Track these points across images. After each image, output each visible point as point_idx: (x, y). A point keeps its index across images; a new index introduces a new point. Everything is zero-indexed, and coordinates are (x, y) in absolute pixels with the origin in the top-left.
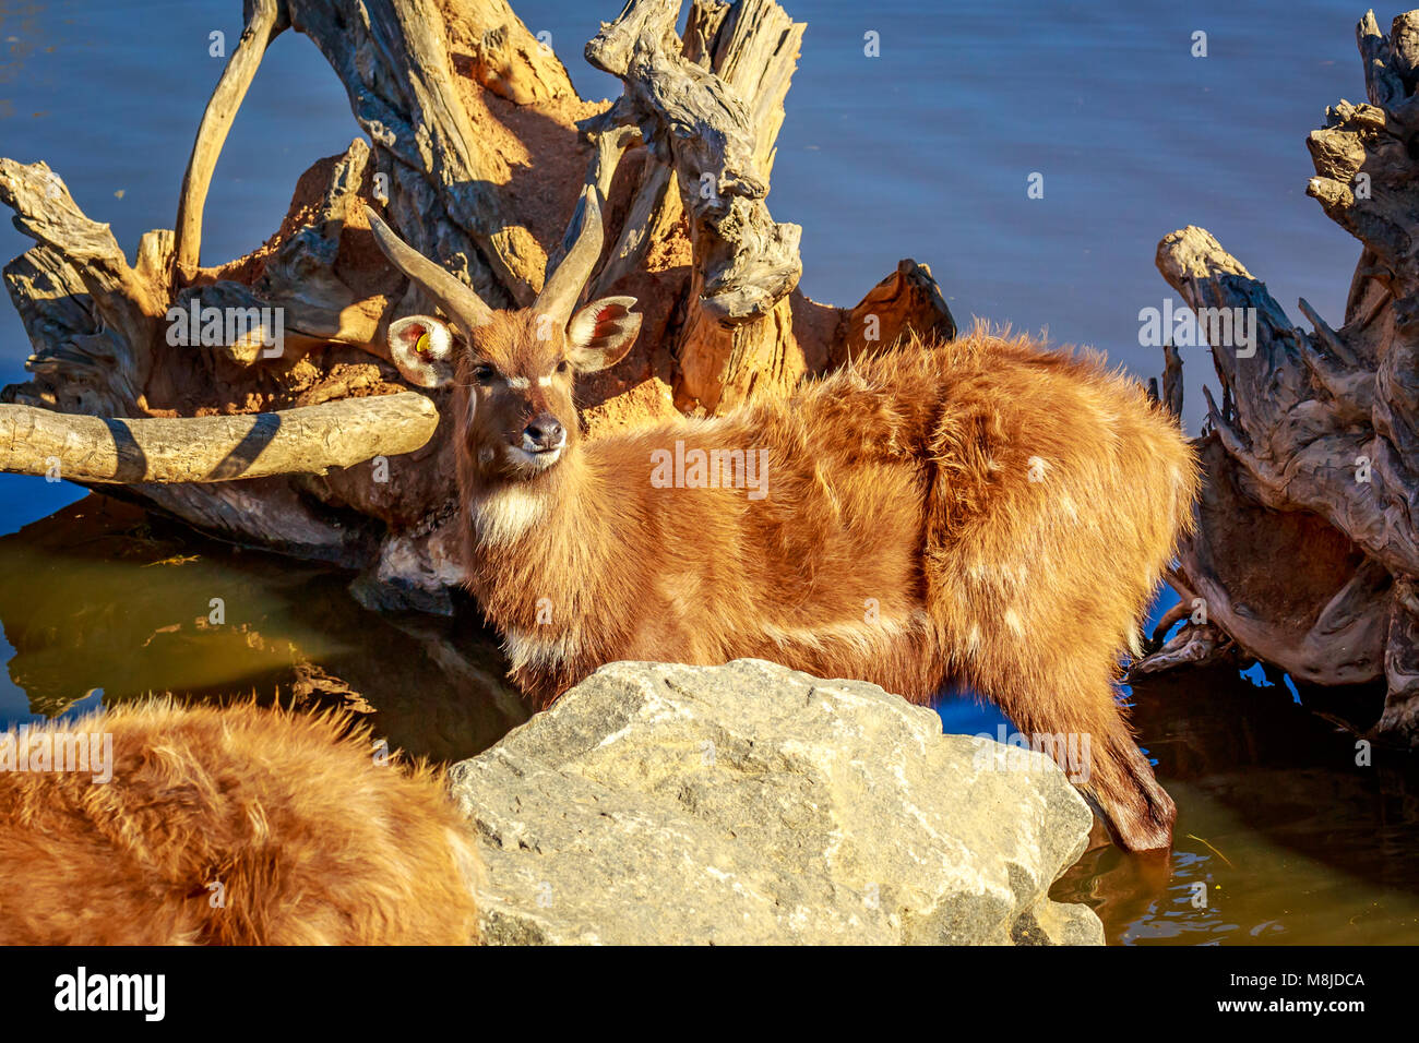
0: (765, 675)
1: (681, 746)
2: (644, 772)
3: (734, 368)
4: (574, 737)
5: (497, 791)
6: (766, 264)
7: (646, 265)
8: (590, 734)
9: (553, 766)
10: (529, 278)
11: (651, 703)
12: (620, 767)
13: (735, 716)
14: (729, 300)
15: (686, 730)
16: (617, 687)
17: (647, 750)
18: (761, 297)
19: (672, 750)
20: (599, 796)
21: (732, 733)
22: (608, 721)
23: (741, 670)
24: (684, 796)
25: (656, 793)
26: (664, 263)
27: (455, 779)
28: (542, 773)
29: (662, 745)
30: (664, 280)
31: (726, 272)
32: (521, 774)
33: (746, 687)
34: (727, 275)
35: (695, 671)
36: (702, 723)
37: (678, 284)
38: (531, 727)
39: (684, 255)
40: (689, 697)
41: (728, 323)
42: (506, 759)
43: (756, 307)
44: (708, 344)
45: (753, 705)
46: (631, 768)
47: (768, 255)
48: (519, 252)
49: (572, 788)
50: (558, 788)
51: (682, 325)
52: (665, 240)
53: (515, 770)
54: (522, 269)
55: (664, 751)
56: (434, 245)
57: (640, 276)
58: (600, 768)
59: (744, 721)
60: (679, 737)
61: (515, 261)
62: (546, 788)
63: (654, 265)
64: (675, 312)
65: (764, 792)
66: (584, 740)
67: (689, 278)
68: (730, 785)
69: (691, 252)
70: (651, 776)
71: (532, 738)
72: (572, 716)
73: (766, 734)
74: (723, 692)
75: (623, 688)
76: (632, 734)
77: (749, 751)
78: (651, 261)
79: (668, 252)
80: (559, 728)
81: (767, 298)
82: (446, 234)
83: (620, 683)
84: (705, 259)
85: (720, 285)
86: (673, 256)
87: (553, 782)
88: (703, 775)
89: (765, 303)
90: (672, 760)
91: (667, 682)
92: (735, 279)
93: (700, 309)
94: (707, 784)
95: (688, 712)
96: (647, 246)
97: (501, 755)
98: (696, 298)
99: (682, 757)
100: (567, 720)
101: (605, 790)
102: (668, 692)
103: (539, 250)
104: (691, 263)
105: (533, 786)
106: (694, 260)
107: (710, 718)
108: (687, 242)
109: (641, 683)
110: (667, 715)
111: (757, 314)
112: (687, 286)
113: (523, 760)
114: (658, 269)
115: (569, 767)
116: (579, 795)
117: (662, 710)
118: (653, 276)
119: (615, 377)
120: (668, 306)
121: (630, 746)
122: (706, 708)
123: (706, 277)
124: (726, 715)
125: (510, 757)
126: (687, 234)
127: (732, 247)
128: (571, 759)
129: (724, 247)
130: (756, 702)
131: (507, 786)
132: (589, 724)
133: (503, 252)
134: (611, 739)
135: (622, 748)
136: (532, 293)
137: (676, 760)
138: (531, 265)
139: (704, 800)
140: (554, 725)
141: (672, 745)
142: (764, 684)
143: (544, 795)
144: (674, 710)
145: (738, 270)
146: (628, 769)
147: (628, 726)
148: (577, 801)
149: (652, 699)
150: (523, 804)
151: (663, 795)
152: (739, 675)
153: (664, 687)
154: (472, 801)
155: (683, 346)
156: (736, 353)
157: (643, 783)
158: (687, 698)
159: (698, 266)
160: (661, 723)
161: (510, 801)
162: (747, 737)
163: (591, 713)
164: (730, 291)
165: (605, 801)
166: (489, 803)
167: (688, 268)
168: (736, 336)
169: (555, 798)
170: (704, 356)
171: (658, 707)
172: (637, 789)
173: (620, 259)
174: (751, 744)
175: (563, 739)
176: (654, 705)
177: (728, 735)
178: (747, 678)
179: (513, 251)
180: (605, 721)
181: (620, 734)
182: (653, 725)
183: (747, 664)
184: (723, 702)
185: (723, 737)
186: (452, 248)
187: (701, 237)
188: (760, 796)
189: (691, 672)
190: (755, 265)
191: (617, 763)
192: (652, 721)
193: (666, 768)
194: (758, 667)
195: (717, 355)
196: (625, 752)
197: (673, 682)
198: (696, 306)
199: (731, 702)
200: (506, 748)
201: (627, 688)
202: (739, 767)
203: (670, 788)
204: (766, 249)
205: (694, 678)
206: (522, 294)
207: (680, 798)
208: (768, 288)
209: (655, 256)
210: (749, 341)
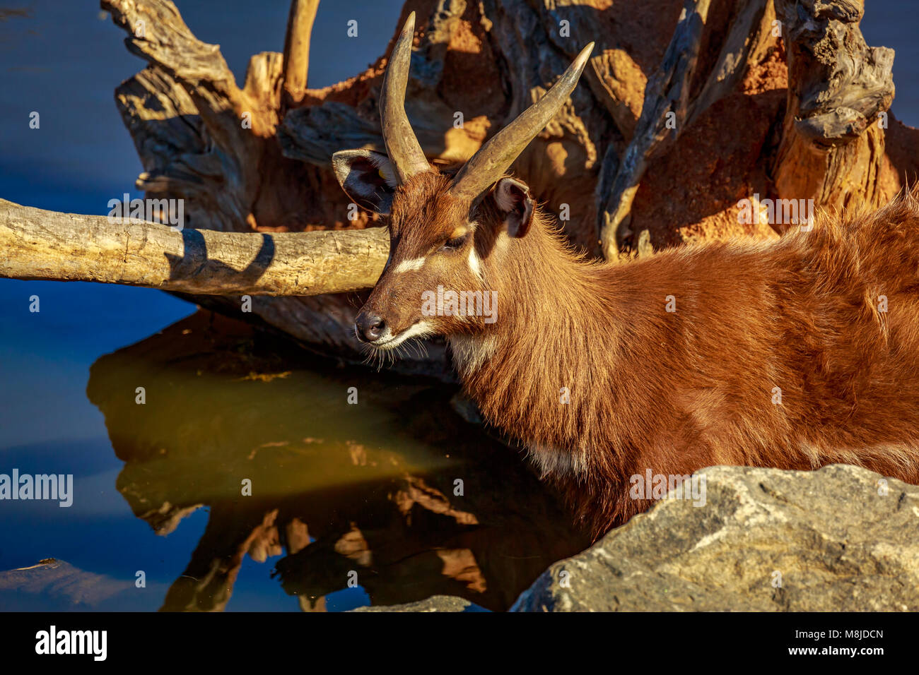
0: (857, 480)
1: (775, 548)
2: (739, 574)
3: (828, 188)
4: (671, 539)
5: (597, 590)
6: (860, 87)
7: (742, 88)
8: (687, 536)
9: (651, 567)
10: (628, 99)
11: (747, 506)
12: (715, 568)
13: (828, 521)
14: (824, 121)
15: (780, 532)
16: (713, 491)
17: (741, 552)
18: (855, 119)
19: (766, 552)
20: (695, 596)
21: (825, 536)
22: (703, 523)
23: (834, 476)
24: (778, 597)
25: (751, 594)
26: (760, 86)
27: (556, 578)
28: (640, 573)
29: (758, 547)
30: (760, 102)
31: (821, 94)
32: (619, 575)
33: (838, 491)
34: (822, 97)
35: (790, 476)
36: (795, 526)
37: (774, 106)
38: (629, 529)
39: (780, 79)
40: (782, 501)
41: (822, 142)
42: (605, 560)
43: (849, 128)
44: (803, 164)
45: (845, 509)
46: (727, 570)
47: (862, 78)
48: (618, 74)
49: (668, 588)
50: (655, 587)
51: (777, 146)
52: (761, 64)
53: (613, 570)
54: (621, 91)
55: (759, 553)
56: (536, 68)
57: (737, 98)
58: (696, 569)
59: (836, 525)
60: (773, 539)
61: (615, 84)
62: (644, 587)
63: (750, 88)
64: (770, 133)
65: (856, 594)
66: (680, 542)
67: (784, 101)
68: (823, 586)
69: (786, 76)
70: (746, 578)
71: (631, 539)
72: (669, 519)
73: (859, 538)
74: (817, 496)
75: (719, 492)
76: (728, 536)
77: (841, 554)
78: (747, 84)
79: (764, 75)
80: (657, 530)
81: (860, 119)
82: (548, 57)
83: (716, 487)
84: (800, 82)
85: (815, 107)
86: (769, 80)
87: (651, 582)
88: (796, 576)
89: (858, 125)
90: (766, 562)
91: (761, 486)
92: (830, 101)
93: (795, 130)
94: (800, 586)
95: (781, 516)
96: (744, 69)
97: (600, 555)
98: (792, 119)
99: (776, 559)
100: (664, 522)
101: (701, 590)
102: (762, 496)
103: (638, 73)
104: (786, 86)
105: (631, 585)
106: (790, 83)
107: (803, 521)
108: (783, 66)
109: (736, 487)
110: (762, 518)
111: (851, 135)
112: (782, 109)
113: (622, 561)
114: (754, 92)
115: (666, 568)
116: (676, 595)
117: (757, 513)
118: (750, 98)
119: (712, 197)
120: (763, 127)
121: (726, 548)
122: (800, 513)
123: (801, 99)
124: (819, 519)
125: (608, 557)
126: (783, 58)
127: (827, 69)
128: (668, 560)
129: (819, 69)
130: (848, 506)
131: (606, 585)
132: (686, 526)
133: (603, 75)
134: (706, 541)
135: (718, 550)
136: (632, 115)
137: (770, 562)
138: (630, 88)
139: (798, 600)
140: (652, 527)
141: (766, 547)
142: (856, 489)
143: (642, 595)
144: (768, 513)
145: (832, 92)
146: (723, 570)
147: (724, 528)
148: (674, 600)
149: (747, 502)
150: (621, 603)
151: (757, 596)
152: (831, 480)
153: (758, 491)
154: (572, 599)
155: (778, 166)
156: (830, 174)
157: (739, 583)
158: (781, 502)
159: (793, 89)
160: (755, 526)
161: (608, 600)
162: (839, 540)
163: (688, 516)
164: (824, 112)
165: (700, 601)
166: (589, 602)
167: (783, 90)
168: (831, 156)
169: (652, 597)
170: (799, 177)
171: (753, 510)
172: (732, 589)
173: (717, 82)
174: (844, 547)
175: (660, 541)
176: (749, 508)
177: (821, 538)
178: (839, 483)
179: (613, 74)
180: (701, 523)
181: (716, 536)
182: (748, 528)
183: (839, 469)
184: (816, 506)
185: (816, 540)
186: (553, 71)
187: (796, 60)
188: (852, 597)
189: (785, 476)
190: (849, 87)
191: (713, 565)
192: (747, 523)
193: (760, 570)
194: (851, 472)
195: (811, 175)
196: (720, 554)
197: (767, 486)
198: (791, 128)
199: (824, 506)
200: (606, 549)
201: (723, 492)
202: (831, 569)
203: (765, 589)
204: (860, 72)
205: (788, 483)
206: (622, 117)
207: (774, 598)
208: (862, 110)
209: (751, 79)
210: (842, 162)
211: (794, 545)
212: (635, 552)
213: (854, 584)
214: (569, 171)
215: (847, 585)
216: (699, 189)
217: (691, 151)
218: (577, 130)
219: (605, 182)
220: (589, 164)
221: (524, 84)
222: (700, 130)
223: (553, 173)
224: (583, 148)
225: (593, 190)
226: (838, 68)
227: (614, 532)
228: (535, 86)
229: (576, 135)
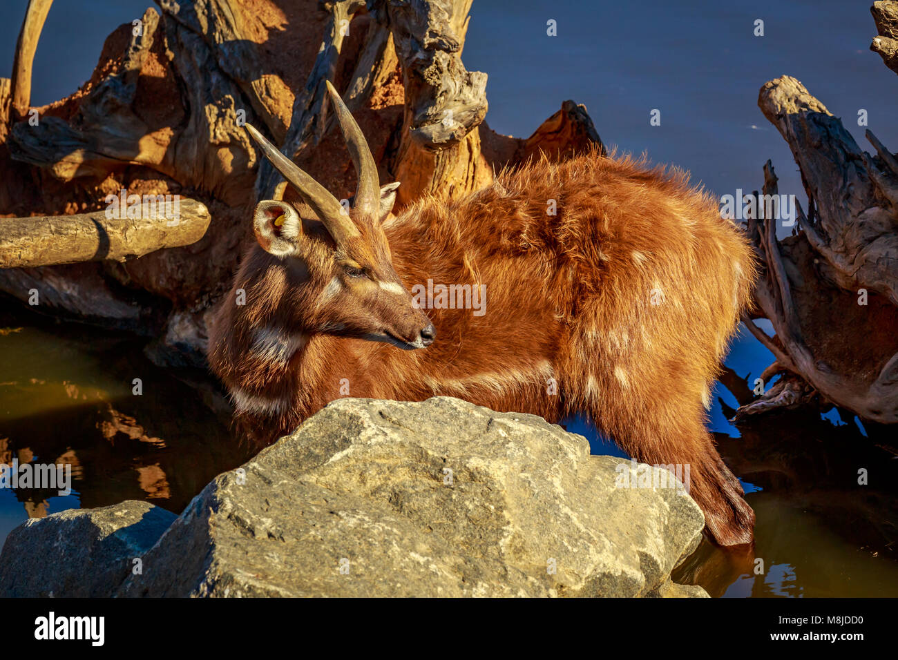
0: (456, 409)
1: (391, 462)
2: (363, 482)
3: (436, 182)
4: (310, 455)
5: (252, 495)
6: (460, 103)
7: (370, 104)
8: (323, 453)
9: (294, 477)
10: (281, 114)
11: (369, 429)
12: (344, 478)
13: (432, 440)
14: (432, 130)
15: (395, 449)
16: (343, 418)
17: (365, 465)
18: (456, 128)
19: (384, 465)
20: (329, 499)
21: (430, 452)
22: (336, 443)
23: (437, 405)
24: (394, 500)
25: (372, 498)
26: (383, 103)
27: (220, 486)
28: (285, 481)
29: (377, 461)
30: (383, 115)
31: (430, 109)
32: (269, 483)
33: (441, 417)
34: (431, 111)
35: (403, 406)
36: (407, 444)
37: (394, 118)
38: (277, 447)
39: (398, 97)
40: (397, 425)
41: (430, 145)
42: (258, 471)
43: (452, 135)
44: (417, 164)
45: (446, 431)
46: (354, 479)
47: (462, 96)
48: (273, 94)
49: (308, 493)
50: (298, 492)
51: (396, 150)
52: (384, 85)
53: (265, 479)
54: (275, 107)
55: (378, 465)
56: (209, 89)
57: (365, 112)
58: (329, 478)
59: (439, 443)
60: (390, 455)
61: (270, 101)
62: (289, 492)
63: (376, 104)
64: (391, 140)
65: (454, 497)
66: (317, 457)
67: (402, 114)
68: (429, 491)
69: (403, 95)
70: (368, 485)
71: (279, 455)
72: (309, 439)
73: (456, 454)
74: (423, 421)
75: (347, 418)
76: (354, 453)
77: (443, 466)
78: (373, 101)
79: (387, 95)
80: (299, 448)
81: (460, 128)
82: (218, 82)
83: (345, 415)
84: (414, 99)
85: (426, 119)
86: (390, 98)
87: (294, 488)
88: (408, 484)
89: (459, 132)
90: (384, 473)
91: (381, 413)
92: (437, 114)
93: (410, 137)
94: (411, 491)
95: (396, 437)
96: (370, 90)
97: (254, 468)
98: (408, 129)
99: (392, 470)
100: (305, 442)
101: (333, 494)
102: (381, 422)
103: (288, 93)
104: (403, 103)
105: (279, 491)
106: (406, 100)
107: (413, 441)
108: (401, 87)
109: (361, 414)
110: (381, 438)
111: (452, 142)
112: (400, 120)
113: (272, 473)
114: (379, 107)
115: (306, 478)
116: (314, 498)
117: (377, 434)
118: (375, 112)
119: (346, 189)
120: (386, 135)
121: (352, 462)
122: (411, 434)
123: (415, 113)
124: (425, 439)
125: (261, 469)
126: (401, 81)
127: (434, 89)
128: (308, 472)
129: (429, 89)
130: (449, 429)
131: (259, 491)
132: (322, 445)
133: (261, 95)
134: (338, 456)
135: (346, 463)
136: (283, 126)
137: (387, 472)
138: (282, 104)
139: (409, 502)
140: (295, 446)
141: (384, 461)
142: (455, 416)
143: (287, 498)
144: (386, 435)
145: (439, 107)
146: (351, 479)
147: (351, 446)
148: (312, 502)
149: (369, 426)
150: (271, 505)
151: (377, 499)
152: (435, 409)
153: (378, 417)
154: (232, 502)
155: (397, 166)
156: (438, 171)
157: (363, 489)
158: (395, 426)
159: (409, 105)
160: (376, 445)
161: (261, 503)
162: (441, 455)
163: (323, 437)
164: (433, 123)
165: (333, 503)
166: (245, 504)
167: (401, 106)
168: (438, 157)
169: (295, 500)
170: (413, 174)
171: (374, 432)
172: (358, 494)
173: (350, 100)
174: (444, 460)
175: (302, 457)
176: (370, 430)
177: (427, 454)
178: (442, 411)
179: (268, 94)
180: (334, 442)
181: (345, 452)
182: (370, 446)
183: (441, 400)
184: (423, 429)
185: (423, 455)
186: (222, 92)
187: (411, 82)
188: (451, 500)
189: (399, 406)
190: (452, 103)
191: (342, 475)
192: (369, 442)
193: (380, 479)
194: (450, 402)
195: (423, 172)
196: (349, 466)
197: (385, 413)
198: (408, 135)
199: (430, 429)
200: (258, 463)
201: (351, 418)
202: (435, 478)
203: (383, 494)
204: (461, 91)
205: (401, 411)
206: (275, 127)
207: (390, 501)
208: (462, 121)
209: (376, 97)
210: (447, 162)
211: (406, 459)
212: (282, 466)
213: (453, 489)
214: (235, 169)
215: (448, 490)
216: (335, 184)
217: (329, 154)
218: (241, 137)
219: (262, 178)
220: (250, 165)
221: (199, 101)
222: (336, 137)
223: (222, 171)
224: (246, 152)
225: (253, 185)
226: (443, 89)
227: (265, 450)
228: (208, 103)
229: (240, 142)
